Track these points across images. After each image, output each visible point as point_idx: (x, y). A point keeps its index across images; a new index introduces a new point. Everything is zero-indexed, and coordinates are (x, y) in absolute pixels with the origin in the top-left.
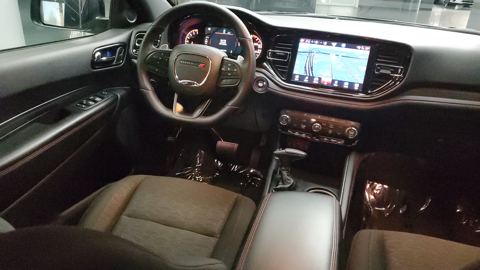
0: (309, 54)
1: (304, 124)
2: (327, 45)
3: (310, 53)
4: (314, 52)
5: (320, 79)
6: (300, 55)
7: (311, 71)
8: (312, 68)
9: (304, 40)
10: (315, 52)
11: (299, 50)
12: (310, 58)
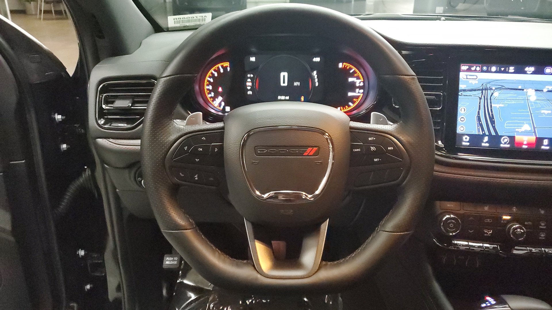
0: (482, 92)
1: (489, 226)
2: (516, 72)
3: (484, 91)
4: (491, 89)
5: (512, 139)
6: (464, 96)
7: (492, 125)
8: (492, 119)
9: (468, 67)
10: (494, 88)
11: (462, 86)
12: (486, 100)
